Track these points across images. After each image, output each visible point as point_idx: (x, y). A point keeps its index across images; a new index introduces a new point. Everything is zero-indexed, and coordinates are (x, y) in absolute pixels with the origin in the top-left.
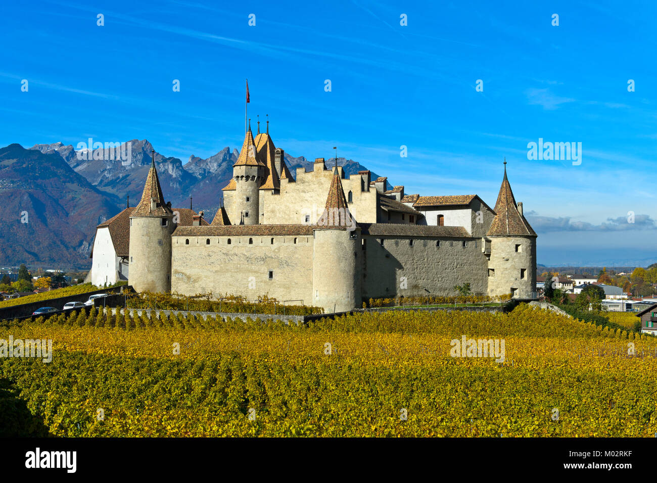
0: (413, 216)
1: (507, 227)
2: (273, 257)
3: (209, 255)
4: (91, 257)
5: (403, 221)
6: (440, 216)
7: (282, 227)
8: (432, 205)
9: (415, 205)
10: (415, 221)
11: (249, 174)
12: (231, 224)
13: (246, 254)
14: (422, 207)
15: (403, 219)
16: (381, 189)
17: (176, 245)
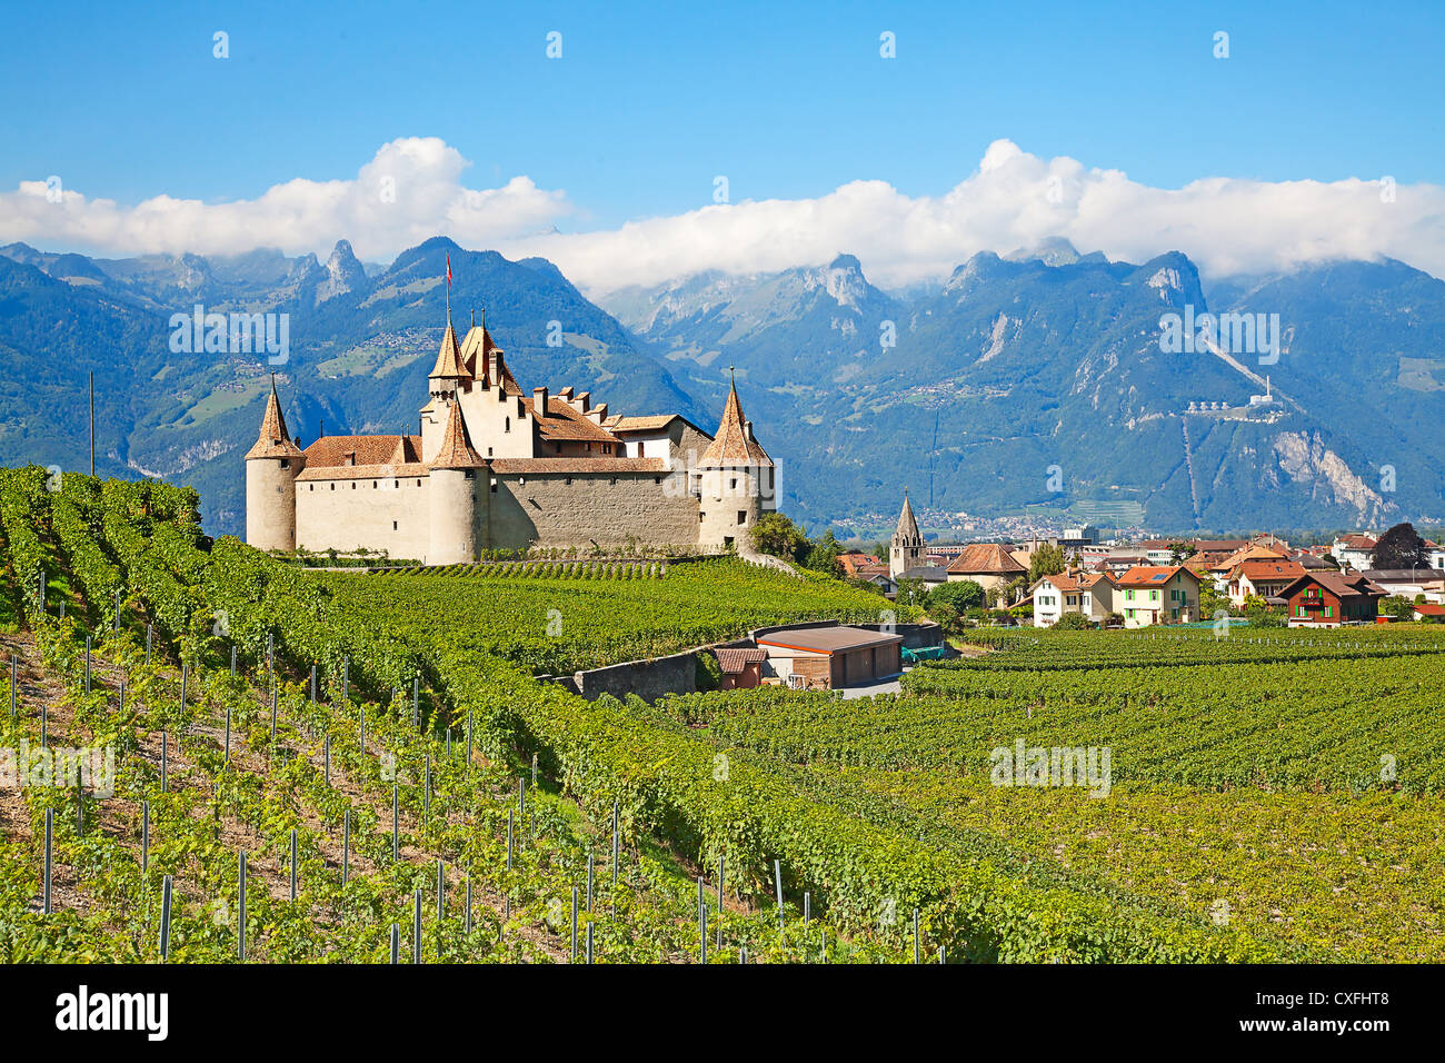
0: (609, 445)
2: (397, 503)
3: (332, 504)
5: (589, 453)
6: (642, 449)
9: (614, 430)
10: (613, 451)
13: (371, 501)
14: (623, 432)
15: (590, 450)
17: (300, 493)
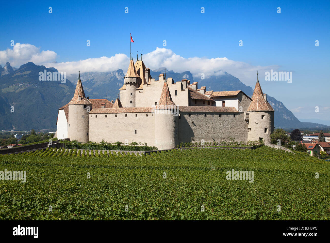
0: (210, 102)
1: (258, 106)
2: (137, 123)
3: (107, 123)
4: (57, 124)
5: (204, 104)
6: (223, 102)
7: (141, 108)
8: (219, 96)
9: (211, 96)
10: (211, 104)
11: (131, 82)
12: (122, 107)
13: (124, 122)
14: (214, 97)
15: (204, 103)
16: (194, 88)
17: (91, 118)
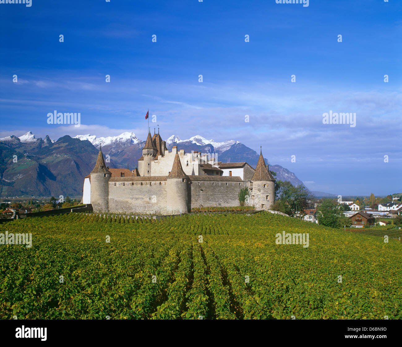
0: (218, 172)
1: (261, 176)
2: (151, 191)
4: (83, 191)
6: (231, 172)
7: (155, 177)
8: (226, 166)
11: (149, 153)
12: (140, 176)
13: (139, 189)
14: (222, 167)
15: (213, 173)
17: (111, 185)
